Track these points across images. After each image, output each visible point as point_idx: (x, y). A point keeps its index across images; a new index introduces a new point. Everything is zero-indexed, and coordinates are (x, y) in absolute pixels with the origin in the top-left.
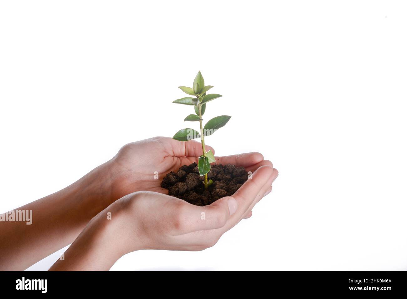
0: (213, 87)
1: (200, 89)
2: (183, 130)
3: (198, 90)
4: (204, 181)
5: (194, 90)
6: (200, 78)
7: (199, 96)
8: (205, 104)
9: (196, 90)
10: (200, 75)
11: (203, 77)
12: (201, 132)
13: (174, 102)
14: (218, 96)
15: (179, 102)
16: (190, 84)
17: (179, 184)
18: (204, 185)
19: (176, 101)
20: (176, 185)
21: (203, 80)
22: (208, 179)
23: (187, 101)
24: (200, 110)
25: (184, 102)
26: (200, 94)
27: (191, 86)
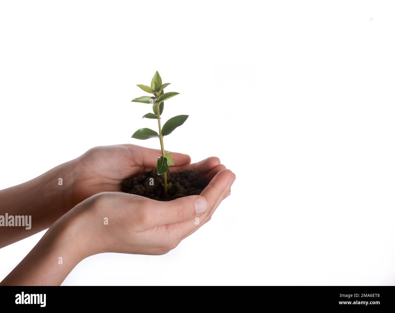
0: (170, 84)
1: (158, 87)
2: (142, 130)
3: (155, 88)
4: (164, 184)
5: (152, 89)
6: (158, 77)
7: (157, 94)
8: (163, 102)
9: (154, 88)
10: (157, 75)
11: (160, 76)
12: (160, 132)
13: (133, 101)
14: (176, 94)
15: (138, 100)
16: (148, 83)
17: (137, 187)
18: (163, 188)
19: (135, 100)
20: (134, 188)
21: (161, 79)
22: (168, 182)
23: (146, 99)
24: (158, 109)
25: (142, 100)
26: (157, 92)
27: (149, 85)
